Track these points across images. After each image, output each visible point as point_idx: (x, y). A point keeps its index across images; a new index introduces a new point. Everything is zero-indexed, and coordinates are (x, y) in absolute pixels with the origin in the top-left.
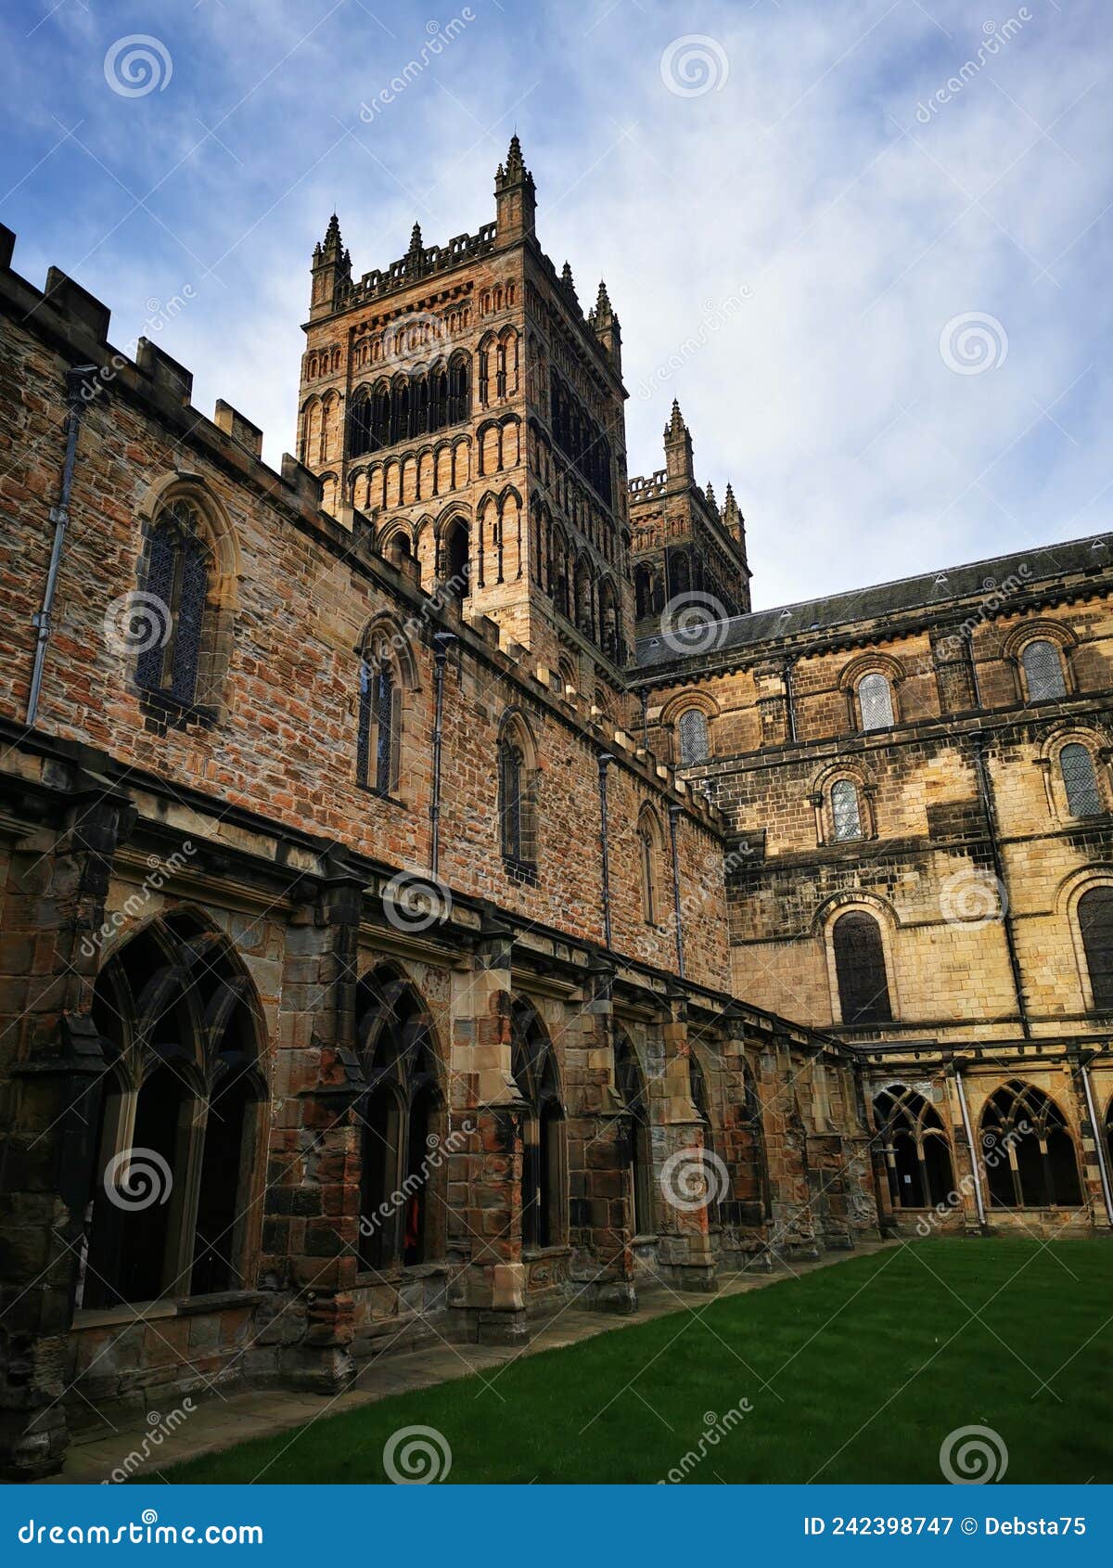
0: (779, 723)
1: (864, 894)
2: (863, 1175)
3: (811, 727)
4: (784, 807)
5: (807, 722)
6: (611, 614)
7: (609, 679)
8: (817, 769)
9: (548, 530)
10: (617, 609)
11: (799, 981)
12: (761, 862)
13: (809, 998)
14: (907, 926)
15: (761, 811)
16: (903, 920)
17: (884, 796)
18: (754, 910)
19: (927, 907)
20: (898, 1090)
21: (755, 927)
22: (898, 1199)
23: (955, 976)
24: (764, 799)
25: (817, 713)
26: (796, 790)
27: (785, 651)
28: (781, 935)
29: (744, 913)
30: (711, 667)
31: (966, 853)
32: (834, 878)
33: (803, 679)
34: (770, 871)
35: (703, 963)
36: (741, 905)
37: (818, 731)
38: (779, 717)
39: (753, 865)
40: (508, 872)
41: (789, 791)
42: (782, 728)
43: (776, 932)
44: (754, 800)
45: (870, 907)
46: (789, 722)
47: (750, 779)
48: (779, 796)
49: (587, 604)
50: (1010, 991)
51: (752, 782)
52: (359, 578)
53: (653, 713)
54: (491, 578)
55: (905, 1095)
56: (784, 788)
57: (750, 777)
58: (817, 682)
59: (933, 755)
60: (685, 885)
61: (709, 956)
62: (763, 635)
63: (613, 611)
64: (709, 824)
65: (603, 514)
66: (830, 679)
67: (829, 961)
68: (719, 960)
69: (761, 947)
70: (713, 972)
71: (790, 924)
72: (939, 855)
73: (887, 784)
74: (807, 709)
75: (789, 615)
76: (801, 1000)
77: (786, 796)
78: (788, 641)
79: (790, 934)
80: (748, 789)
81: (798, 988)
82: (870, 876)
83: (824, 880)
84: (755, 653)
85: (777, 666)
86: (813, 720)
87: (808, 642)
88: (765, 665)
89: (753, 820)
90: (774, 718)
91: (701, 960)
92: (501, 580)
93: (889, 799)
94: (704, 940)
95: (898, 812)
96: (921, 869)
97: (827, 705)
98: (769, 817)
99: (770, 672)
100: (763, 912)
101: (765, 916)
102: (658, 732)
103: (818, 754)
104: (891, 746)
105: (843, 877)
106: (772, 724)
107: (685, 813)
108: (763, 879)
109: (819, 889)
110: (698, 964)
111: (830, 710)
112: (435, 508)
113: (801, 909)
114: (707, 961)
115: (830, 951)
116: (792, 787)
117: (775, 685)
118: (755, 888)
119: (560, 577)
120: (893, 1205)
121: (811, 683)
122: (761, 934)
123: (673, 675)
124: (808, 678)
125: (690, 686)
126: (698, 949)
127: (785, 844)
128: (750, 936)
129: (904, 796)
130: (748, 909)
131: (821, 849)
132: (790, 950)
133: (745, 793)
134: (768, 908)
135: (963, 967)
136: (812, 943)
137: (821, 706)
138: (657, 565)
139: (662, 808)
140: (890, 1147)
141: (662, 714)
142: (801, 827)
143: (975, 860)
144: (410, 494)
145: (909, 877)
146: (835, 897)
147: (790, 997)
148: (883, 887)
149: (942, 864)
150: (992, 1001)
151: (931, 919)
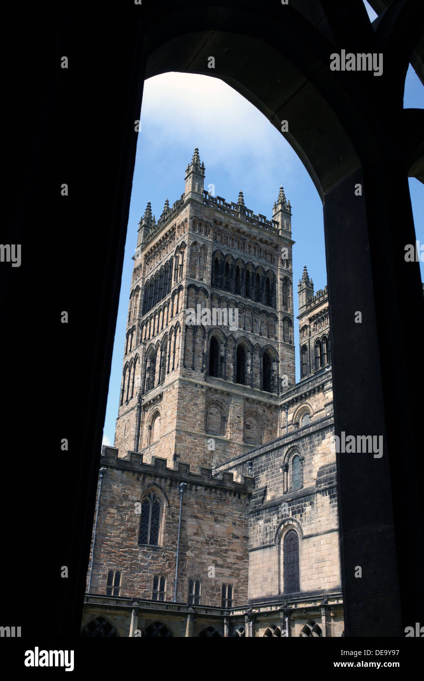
1: (292, 520)
4: (274, 473)
11: (269, 571)
12: (263, 504)
13: (272, 579)
14: (305, 538)
15: (267, 476)
16: (305, 534)
17: (306, 463)
18: (257, 531)
19: (313, 526)
21: (257, 540)
23: (321, 565)
24: (268, 469)
28: (265, 545)
29: (254, 533)
30: (310, 389)
31: (327, 494)
34: (263, 509)
36: (253, 529)
39: (260, 506)
41: (276, 464)
43: (263, 543)
44: (265, 470)
45: (294, 526)
47: (264, 459)
48: (272, 467)
56: (274, 462)
57: (264, 458)
59: (323, 438)
64: (233, 487)
67: (281, 558)
71: (268, 539)
72: (319, 495)
73: (307, 457)
76: (269, 580)
77: (275, 467)
79: (268, 544)
80: (264, 464)
81: (269, 574)
82: (295, 510)
88: (328, 385)
89: (264, 481)
93: (308, 465)
95: (311, 471)
96: (312, 504)
98: (268, 479)
99: (329, 388)
100: (260, 532)
101: (260, 534)
103: (286, 442)
104: (309, 435)
108: (261, 514)
109: (278, 518)
112: (161, 336)
113: (272, 530)
115: (282, 552)
116: (277, 462)
118: (257, 519)
122: (259, 545)
125: (303, 400)
127: (274, 493)
128: (255, 545)
129: (313, 463)
132: (268, 552)
133: (262, 466)
134: (262, 530)
136: (275, 549)
141: (293, 418)
142: (279, 483)
143: (331, 497)
144: (156, 331)
145: (308, 509)
146: (283, 522)
147: (265, 579)
148: (299, 515)
149: (319, 501)
150: (332, 579)
151: (314, 532)
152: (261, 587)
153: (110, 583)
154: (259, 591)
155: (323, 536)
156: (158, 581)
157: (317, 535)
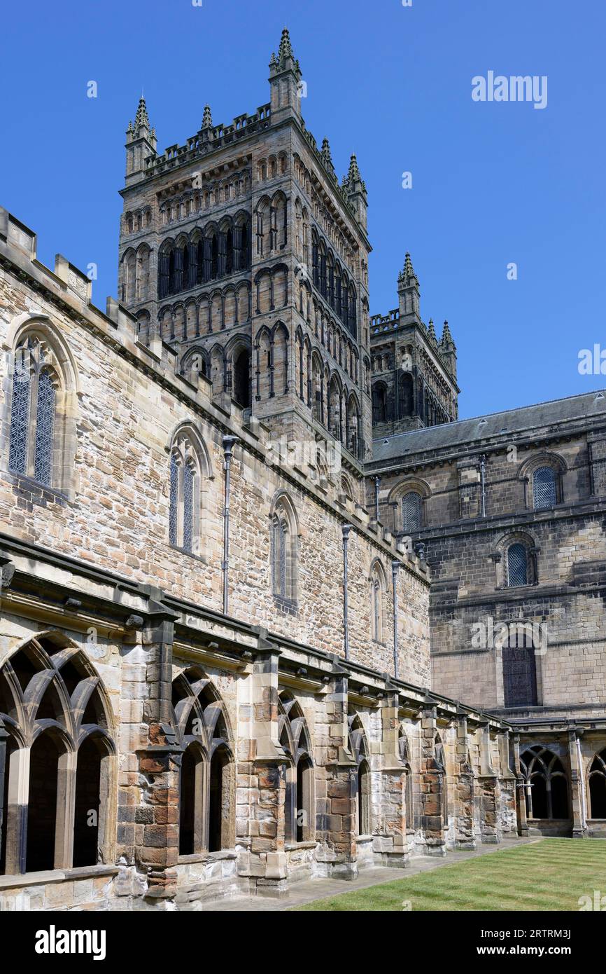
0: (474, 502)
2: (509, 800)
3: (497, 505)
4: (474, 562)
5: (494, 501)
6: (354, 420)
7: (352, 469)
8: (498, 536)
9: (309, 356)
10: (359, 417)
11: (477, 679)
12: (455, 600)
13: (483, 690)
15: (457, 565)
16: (551, 639)
17: (545, 555)
18: (449, 633)
19: (569, 632)
20: (537, 749)
21: (448, 643)
22: (531, 814)
23: (584, 676)
24: (460, 556)
25: (502, 495)
26: (483, 551)
27: (480, 450)
28: (466, 650)
29: (441, 635)
30: (426, 461)
31: (599, 595)
32: (505, 611)
33: (493, 471)
34: (460, 607)
35: (411, 667)
36: (439, 629)
37: (500, 509)
38: (474, 498)
39: (450, 602)
40: (277, 606)
41: (478, 551)
42: (475, 505)
43: (463, 647)
44: (453, 557)
46: (480, 502)
48: (470, 555)
49: (336, 413)
51: (452, 545)
52: (166, 394)
53: (383, 494)
54: (265, 394)
55: (541, 752)
56: (474, 549)
57: (450, 542)
58: (503, 473)
59: (581, 528)
60: (401, 615)
61: (416, 663)
62: (465, 437)
63: (356, 418)
64: (420, 573)
65: (350, 344)
66: (512, 471)
67: (497, 667)
68: (422, 665)
69: (452, 658)
70: (418, 673)
72: (581, 597)
73: (548, 547)
74: (494, 492)
75: (486, 423)
76: (477, 691)
77: (475, 554)
78: (484, 443)
79: (472, 649)
80: (449, 550)
81: (475, 684)
82: (531, 611)
83: (498, 613)
84: (460, 451)
85: (475, 461)
86: (498, 500)
87: (498, 443)
88: (466, 461)
89: (450, 571)
90: (470, 499)
91: (410, 665)
92: (272, 395)
93: (549, 558)
94: (412, 652)
95: (554, 566)
96: (565, 605)
97: (509, 489)
98: (462, 569)
99: (469, 466)
100: (454, 633)
101: (455, 636)
102: (386, 508)
103: (500, 525)
104: (551, 521)
105: (511, 611)
106: (469, 503)
107: (403, 566)
108: (455, 611)
110: (408, 668)
111: (511, 494)
112: (224, 339)
114: (414, 666)
115: (499, 660)
116: (481, 549)
117: (472, 475)
118: (450, 618)
119: (317, 392)
120: (528, 817)
121: (499, 473)
122: (452, 649)
123: (399, 467)
124: (496, 470)
125: (410, 475)
126: (409, 659)
127: (473, 588)
128: (445, 650)
129: (559, 556)
130: (445, 632)
131: (497, 592)
132: (472, 658)
133: (446, 552)
134: (458, 631)
135: (589, 672)
136: (487, 655)
137: (505, 490)
138: (390, 384)
139: (387, 563)
140: (529, 783)
141: (389, 495)
142: (484, 576)
143: (605, 600)
144: (204, 328)
145: (558, 611)
147: (469, 690)
148: (539, 618)
149: (581, 603)
151: (571, 639)
157: (578, 642)
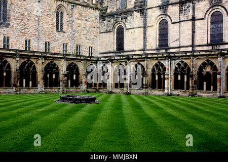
1: (121, 21)
4: (111, 0)
11: (109, 41)
12: (106, 14)
14: (127, 29)
15: (107, 1)
16: (127, 28)
18: (103, 25)
21: (103, 29)
23: (134, 40)
28: (107, 31)
35: (84, 38)
39: (104, 15)
45: (122, 24)
50: (143, 44)
61: (87, 36)
64: (93, 6)
67: (115, 37)
68: (92, 37)
69: (104, 34)
71: (109, 29)
72: (135, 12)
76: (109, 45)
79: (109, 31)
81: (109, 43)
82: (123, 17)
83: (115, 18)
94: (85, 33)
95: (131, 1)
96: (131, 15)
101: (105, 27)
105: (118, 18)
108: (105, 18)
109: (114, 20)
113: (111, 25)
115: (115, 35)
118: (104, 20)
122: (104, 31)
126: (82, 35)
127: (111, 9)
128: (102, 31)
131: (117, 11)
132: (108, 34)
135: (136, 39)
136: (112, 33)
139: (68, 5)
142: (114, 5)
143: (141, 13)
145: (129, 17)
146: (117, 22)
147: (107, 45)
148: (125, 20)
149: (135, 14)
150: (139, 46)
151: (132, 27)
152: (105, 48)
153: (46, 47)
154: (104, 49)
155: (136, 29)
156: (65, 46)
157: (134, 28)
